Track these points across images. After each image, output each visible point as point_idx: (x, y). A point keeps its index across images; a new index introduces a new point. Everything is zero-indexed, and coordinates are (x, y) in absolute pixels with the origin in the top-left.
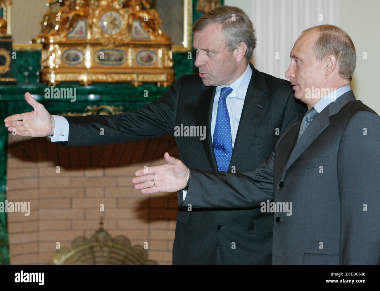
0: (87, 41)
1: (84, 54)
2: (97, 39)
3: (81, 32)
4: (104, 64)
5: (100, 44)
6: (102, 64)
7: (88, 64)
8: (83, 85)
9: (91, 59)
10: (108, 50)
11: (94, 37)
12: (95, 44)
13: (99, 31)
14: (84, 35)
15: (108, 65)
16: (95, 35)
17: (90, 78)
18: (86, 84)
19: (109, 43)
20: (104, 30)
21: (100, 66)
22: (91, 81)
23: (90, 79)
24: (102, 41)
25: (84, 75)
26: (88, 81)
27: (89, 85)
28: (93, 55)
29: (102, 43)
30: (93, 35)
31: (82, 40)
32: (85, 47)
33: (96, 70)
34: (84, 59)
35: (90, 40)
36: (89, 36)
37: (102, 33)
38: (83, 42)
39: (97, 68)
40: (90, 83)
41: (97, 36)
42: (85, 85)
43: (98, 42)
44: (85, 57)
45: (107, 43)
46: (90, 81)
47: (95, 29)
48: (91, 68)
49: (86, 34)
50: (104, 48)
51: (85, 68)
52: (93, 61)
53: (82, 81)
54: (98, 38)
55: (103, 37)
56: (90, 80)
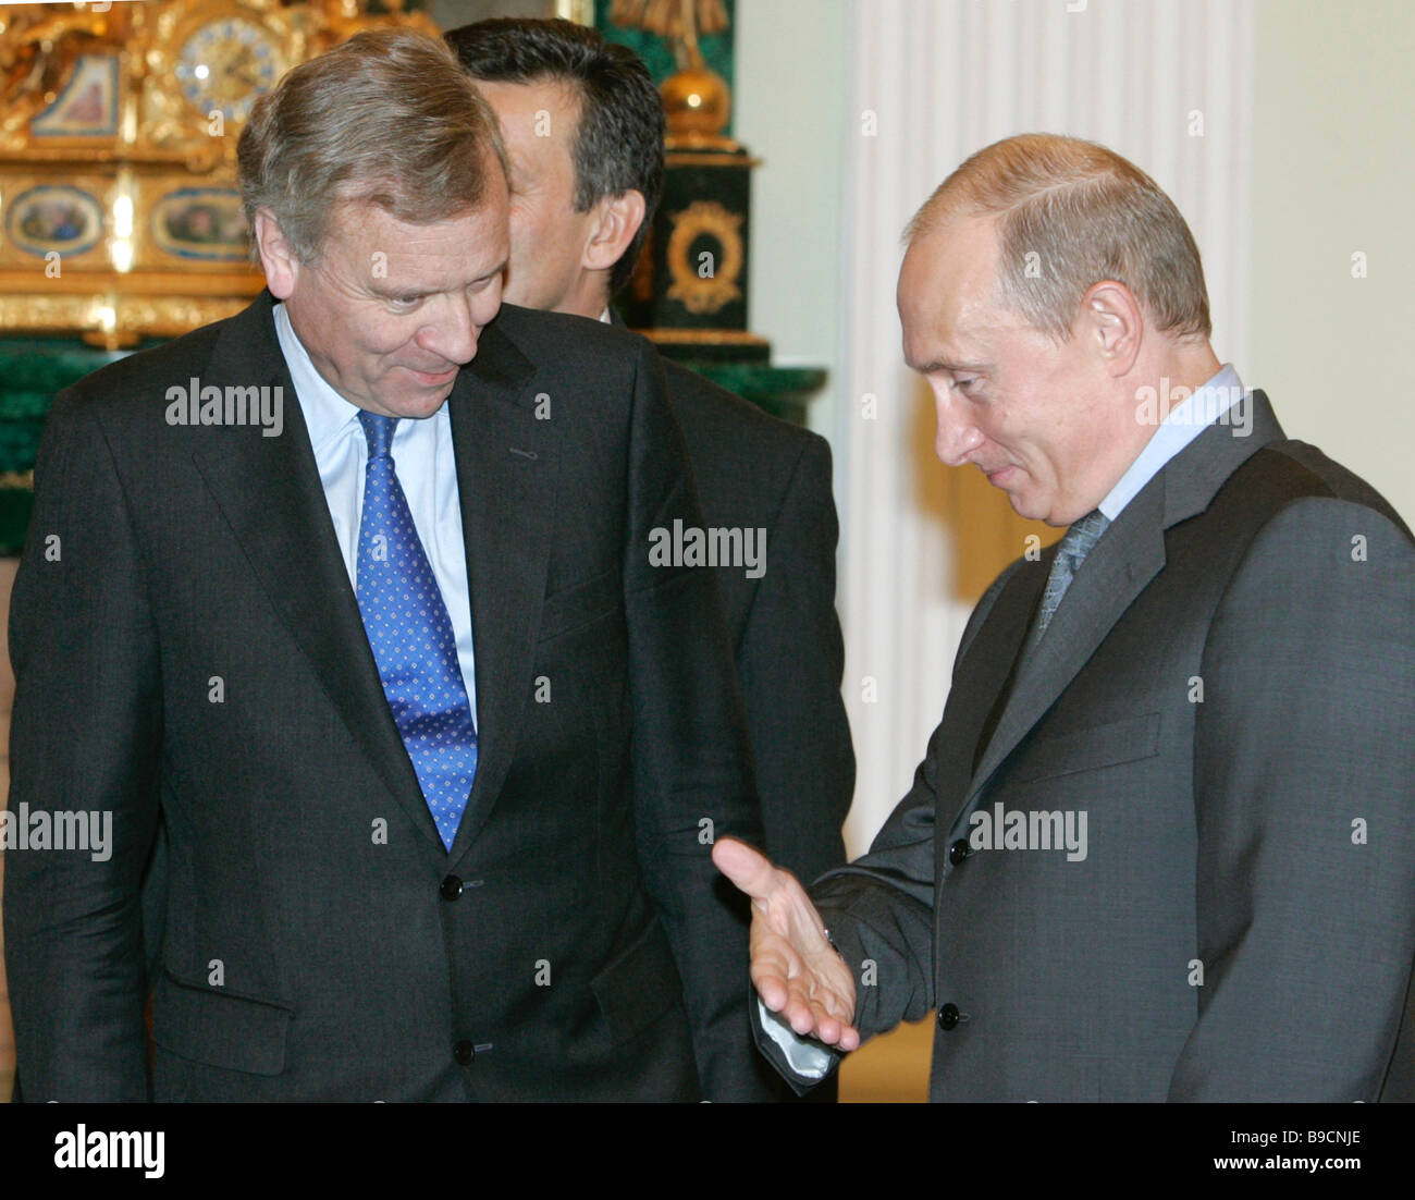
0: (121, 152)
1: (104, 210)
2: (163, 145)
3: (96, 113)
4: (196, 256)
5: (180, 167)
6: (184, 254)
7: (123, 254)
8: (101, 348)
9: (136, 230)
10: (214, 190)
11: (149, 135)
12: (152, 165)
13: (175, 106)
14: (106, 124)
15: (212, 257)
16: (157, 124)
17: (127, 315)
18: (112, 343)
19: (220, 162)
20: (198, 100)
21: (174, 262)
22: (134, 332)
23: (131, 320)
24: (189, 151)
25: (104, 304)
26: (121, 330)
27: (122, 348)
28: (145, 212)
29: (188, 160)
30: (148, 125)
31: (96, 148)
32: (111, 177)
33: (156, 282)
34: (105, 232)
35: (135, 145)
36: (129, 130)
37: (191, 115)
38: (103, 155)
39: (163, 270)
40: (130, 340)
41: (166, 129)
42: (109, 346)
43: (170, 155)
44: (108, 221)
45: (208, 161)
46: (131, 328)
47: (157, 99)
48: (137, 270)
49: (117, 119)
50: (194, 182)
51: (108, 272)
52: (146, 239)
53: (96, 330)
54: (170, 137)
55: (193, 135)
56: (131, 324)
